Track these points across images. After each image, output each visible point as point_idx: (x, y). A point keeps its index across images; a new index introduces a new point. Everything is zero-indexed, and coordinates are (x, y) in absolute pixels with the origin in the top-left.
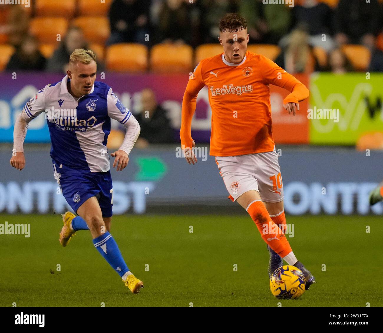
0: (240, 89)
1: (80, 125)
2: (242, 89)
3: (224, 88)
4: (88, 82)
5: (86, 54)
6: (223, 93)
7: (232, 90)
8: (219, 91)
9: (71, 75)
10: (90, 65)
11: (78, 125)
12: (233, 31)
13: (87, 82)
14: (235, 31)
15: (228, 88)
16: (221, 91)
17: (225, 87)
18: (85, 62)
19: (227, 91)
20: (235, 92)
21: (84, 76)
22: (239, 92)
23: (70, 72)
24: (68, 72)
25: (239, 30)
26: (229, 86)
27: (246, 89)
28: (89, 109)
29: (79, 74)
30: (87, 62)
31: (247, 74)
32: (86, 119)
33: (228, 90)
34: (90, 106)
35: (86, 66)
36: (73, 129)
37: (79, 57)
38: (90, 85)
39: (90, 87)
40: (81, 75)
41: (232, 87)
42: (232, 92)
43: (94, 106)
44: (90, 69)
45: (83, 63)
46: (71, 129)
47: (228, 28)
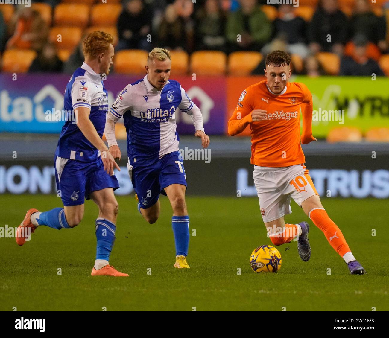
0: (289, 115)
1: (164, 116)
2: (291, 115)
3: (276, 114)
4: (163, 77)
5: (163, 52)
6: (274, 118)
7: (282, 116)
8: (271, 116)
9: (149, 70)
10: (165, 62)
11: (162, 116)
12: (276, 66)
13: (161, 77)
14: (278, 66)
15: (279, 114)
16: (273, 117)
17: (276, 112)
18: (161, 59)
19: (277, 116)
20: (285, 117)
21: (159, 71)
22: (288, 118)
23: (148, 67)
24: (146, 67)
25: (282, 66)
26: (280, 112)
27: (294, 115)
28: (169, 100)
29: (155, 69)
30: (163, 58)
31: (294, 103)
32: (168, 109)
33: (279, 115)
34: (170, 97)
35: (162, 63)
36: (158, 120)
37: (156, 55)
38: (164, 80)
39: (164, 81)
40: (156, 70)
41: (282, 113)
42: (282, 117)
43: (172, 97)
44: (165, 66)
45: (159, 60)
46: (156, 121)
47: (273, 62)
